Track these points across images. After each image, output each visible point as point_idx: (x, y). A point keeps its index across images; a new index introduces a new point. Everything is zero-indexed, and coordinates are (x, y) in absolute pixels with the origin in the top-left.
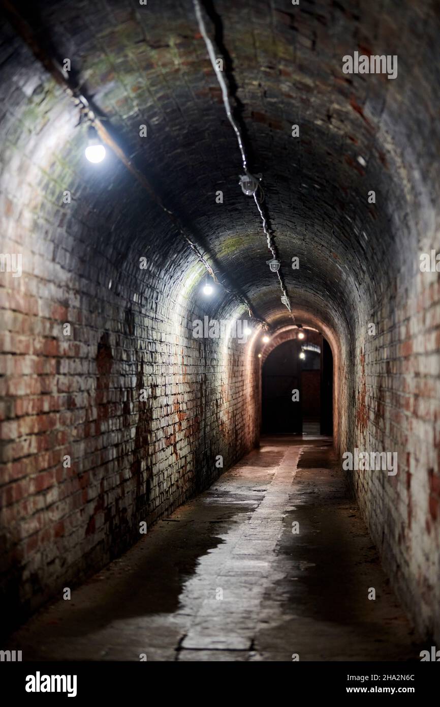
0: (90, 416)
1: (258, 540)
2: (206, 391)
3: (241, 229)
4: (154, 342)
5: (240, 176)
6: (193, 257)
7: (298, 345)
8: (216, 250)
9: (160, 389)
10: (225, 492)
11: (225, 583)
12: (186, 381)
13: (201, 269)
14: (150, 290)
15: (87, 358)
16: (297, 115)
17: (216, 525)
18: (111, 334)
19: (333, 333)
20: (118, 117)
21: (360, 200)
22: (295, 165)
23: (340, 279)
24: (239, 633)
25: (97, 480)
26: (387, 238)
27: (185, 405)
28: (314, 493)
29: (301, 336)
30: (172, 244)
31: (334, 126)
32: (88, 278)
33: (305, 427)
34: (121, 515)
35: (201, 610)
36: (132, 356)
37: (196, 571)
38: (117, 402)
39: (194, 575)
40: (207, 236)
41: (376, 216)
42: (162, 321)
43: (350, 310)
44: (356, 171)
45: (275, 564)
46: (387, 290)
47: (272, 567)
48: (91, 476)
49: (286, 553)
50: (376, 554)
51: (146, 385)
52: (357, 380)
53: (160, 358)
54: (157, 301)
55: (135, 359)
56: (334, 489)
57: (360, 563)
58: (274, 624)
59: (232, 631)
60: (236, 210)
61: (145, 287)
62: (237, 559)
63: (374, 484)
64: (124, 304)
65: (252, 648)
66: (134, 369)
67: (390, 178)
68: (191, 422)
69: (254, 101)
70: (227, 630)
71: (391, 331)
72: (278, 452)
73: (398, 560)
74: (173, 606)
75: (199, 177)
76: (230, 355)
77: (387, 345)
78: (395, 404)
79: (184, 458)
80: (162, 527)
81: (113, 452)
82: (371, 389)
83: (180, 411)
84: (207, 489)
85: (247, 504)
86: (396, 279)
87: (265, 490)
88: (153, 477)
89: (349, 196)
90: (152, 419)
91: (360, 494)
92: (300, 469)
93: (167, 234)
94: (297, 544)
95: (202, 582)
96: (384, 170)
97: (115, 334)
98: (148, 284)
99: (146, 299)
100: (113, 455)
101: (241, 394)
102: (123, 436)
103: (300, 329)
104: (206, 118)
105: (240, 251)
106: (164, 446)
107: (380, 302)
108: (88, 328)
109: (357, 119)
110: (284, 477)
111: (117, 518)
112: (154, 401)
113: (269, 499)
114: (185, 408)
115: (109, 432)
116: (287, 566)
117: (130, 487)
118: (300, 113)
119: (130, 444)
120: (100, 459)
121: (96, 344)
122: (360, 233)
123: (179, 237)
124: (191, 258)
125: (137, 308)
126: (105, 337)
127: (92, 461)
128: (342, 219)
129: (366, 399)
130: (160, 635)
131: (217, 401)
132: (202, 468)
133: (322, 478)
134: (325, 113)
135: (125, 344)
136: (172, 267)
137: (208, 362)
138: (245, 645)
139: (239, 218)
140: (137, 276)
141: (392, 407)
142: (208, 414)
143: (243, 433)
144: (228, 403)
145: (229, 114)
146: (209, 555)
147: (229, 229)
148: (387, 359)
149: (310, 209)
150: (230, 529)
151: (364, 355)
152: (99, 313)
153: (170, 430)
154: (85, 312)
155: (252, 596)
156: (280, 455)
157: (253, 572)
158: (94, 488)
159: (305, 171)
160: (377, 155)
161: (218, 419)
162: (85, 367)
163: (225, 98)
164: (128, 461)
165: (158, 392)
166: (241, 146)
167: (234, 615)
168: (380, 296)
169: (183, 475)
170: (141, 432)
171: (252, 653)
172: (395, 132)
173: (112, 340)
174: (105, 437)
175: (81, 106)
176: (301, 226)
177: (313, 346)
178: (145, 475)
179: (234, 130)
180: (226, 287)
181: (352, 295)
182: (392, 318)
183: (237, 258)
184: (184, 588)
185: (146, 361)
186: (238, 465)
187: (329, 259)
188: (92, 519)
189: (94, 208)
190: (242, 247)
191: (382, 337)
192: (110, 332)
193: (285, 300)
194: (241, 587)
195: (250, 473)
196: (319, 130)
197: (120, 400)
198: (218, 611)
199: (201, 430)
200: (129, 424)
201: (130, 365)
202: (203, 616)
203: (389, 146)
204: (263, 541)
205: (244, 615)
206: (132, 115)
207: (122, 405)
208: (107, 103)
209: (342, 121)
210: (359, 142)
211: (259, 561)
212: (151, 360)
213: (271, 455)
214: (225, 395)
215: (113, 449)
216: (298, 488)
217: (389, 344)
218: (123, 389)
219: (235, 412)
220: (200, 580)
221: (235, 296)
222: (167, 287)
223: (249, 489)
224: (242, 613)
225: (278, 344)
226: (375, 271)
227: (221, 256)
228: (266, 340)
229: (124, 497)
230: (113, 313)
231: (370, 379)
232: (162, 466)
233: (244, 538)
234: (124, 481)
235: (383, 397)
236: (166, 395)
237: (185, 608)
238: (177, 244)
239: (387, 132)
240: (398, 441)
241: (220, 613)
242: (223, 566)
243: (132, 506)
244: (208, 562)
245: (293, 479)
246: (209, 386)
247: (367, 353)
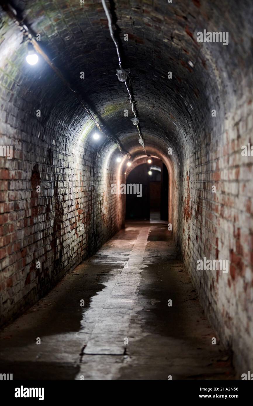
0: (27, 214)
1: (126, 286)
2: (94, 196)
3: (116, 100)
4: (64, 168)
5: (117, 70)
6: (88, 117)
7: (148, 167)
8: (101, 113)
9: (68, 196)
10: (105, 256)
11: (107, 313)
12: (83, 191)
13: (92, 124)
14: (62, 137)
15: (25, 179)
16: (153, 36)
17: (101, 276)
18: (39, 165)
19: (169, 161)
20: (45, 37)
21: (189, 86)
22: (150, 65)
23: (175, 130)
24: (117, 344)
25: (31, 252)
26: (205, 109)
27: (82, 205)
28: (158, 257)
29: (150, 161)
30: (76, 110)
31: (175, 43)
32: (26, 132)
33: (152, 215)
34: (45, 272)
35: (94, 330)
36: (51, 177)
37: (90, 305)
38: (43, 205)
39: (89, 308)
40: (96, 104)
41: (198, 96)
42: (69, 156)
43: (180, 148)
44: (187, 69)
45: (136, 301)
46: (204, 139)
47: (135, 303)
48: (28, 250)
49: (143, 294)
50: (196, 294)
51: (59, 194)
52: (184, 190)
53: (67, 177)
54: (66, 144)
55: (53, 179)
56: (170, 254)
57: (187, 300)
58: (137, 339)
59: (112, 343)
60: (114, 89)
61: (59, 136)
62: (114, 298)
63: (195, 253)
64: (47, 146)
65: (125, 354)
66: (53, 185)
67: (208, 75)
68: (85, 215)
69: (127, 27)
70: (110, 342)
71: (207, 165)
72: (136, 231)
73: (210, 300)
74: (77, 327)
75: (92, 71)
76: (108, 174)
77: (204, 173)
78: (208, 207)
79: (81, 237)
80: (69, 278)
81: (40, 235)
82: (193, 197)
83: (79, 209)
84: (95, 254)
85: (119, 263)
86: (210, 134)
87: (129, 255)
88: (63, 248)
89: (182, 83)
90: (63, 214)
91: (185, 258)
92: (149, 242)
93: (72, 104)
94: (149, 289)
95: (94, 313)
96: (204, 70)
97: (42, 164)
98: (61, 134)
99: (60, 143)
100: (40, 237)
101: (114, 197)
102: (46, 225)
103: (149, 157)
104: (98, 36)
105: (115, 113)
106: (70, 230)
107: (199, 146)
108: (26, 161)
109: (189, 40)
110: (140, 247)
111: (43, 274)
112: (64, 203)
113: (132, 260)
114: (82, 206)
115: (38, 223)
116: (144, 302)
117: (50, 255)
118: (154, 35)
119: (50, 230)
120: (33, 239)
121: (31, 171)
122: (188, 105)
123: (80, 106)
124: (86, 118)
125: (54, 149)
126: (36, 166)
127: (29, 241)
128: (178, 96)
129: (190, 202)
130: (71, 346)
131: (100, 202)
132: (92, 242)
133: (162, 247)
134: (169, 35)
135: (47, 170)
136: (75, 123)
137: (96, 179)
138: (121, 351)
139: (116, 94)
140: (55, 129)
141: (207, 209)
142: (95, 210)
143: (115, 220)
144: (107, 203)
145: (112, 34)
146: (98, 295)
147: (109, 101)
148: (204, 180)
149: (158, 89)
150: (109, 279)
151: (189, 176)
152: (32, 153)
153: (73, 220)
154: (24, 152)
155: (124, 321)
156: (137, 232)
157: (124, 306)
158: (30, 257)
159: (156, 68)
160: (200, 61)
161: (101, 212)
162: (25, 185)
163: (110, 26)
164: (49, 240)
165: (67, 198)
166: (118, 53)
167: (114, 333)
168: (200, 143)
169: (81, 247)
170: (57, 222)
171: (125, 356)
172: (212, 48)
173: (40, 168)
174: (36, 226)
175: (24, 31)
176: (153, 99)
177: (156, 167)
178: (59, 247)
179: (114, 43)
180: (106, 134)
181: (182, 141)
182: (207, 157)
183: (113, 117)
184: (83, 316)
185: (60, 180)
186: (112, 239)
187: (169, 119)
188: (28, 275)
189: (30, 90)
190: (117, 111)
191: (201, 167)
192: (39, 164)
193: (141, 141)
194: (117, 315)
195: (120, 244)
196: (165, 45)
197: (45, 204)
198: (104, 331)
199: (91, 219)
200: (50, 218)
201: (50, 183)
202: (96, 334)
203: (208, 57)
204: (129, 287)
205: (120, 333)
206: (54, 35)
207: (46, 207)
208: (39, 28)
209: (180, 40)
210: (190, 53)
211: (127, 299)
212: (62, 179)
213: (132, 232)
214: (105, 198)
215: (40, 233)
216: (149, 253)
217: (205, 172)
218: (47, 197)
219: (111, 207)
220: (93, 311)
221: (112, 139)
222: (72, 135)
223: (120, 254)
224: (118, 332)
225: (136, 166)
226: (197, 128)
227: (104, 116)
228: (129, 164)
229: (47, 260)
230: (41, 152)
231: (193, 191)
232: (69, 242)
233: (118, 284)
234: (47, 252)
235: (201, 203)
236: (71, 200)
237: (85, 329)
238: (78, 110)
239: (207, 48)
240: (210, 230)
241: (105, 332)
242: (106, 302)
243: (51, 266)
244: (97, 300)
245: (145, 247)
246: (96, 193)
247: (191, 175)
